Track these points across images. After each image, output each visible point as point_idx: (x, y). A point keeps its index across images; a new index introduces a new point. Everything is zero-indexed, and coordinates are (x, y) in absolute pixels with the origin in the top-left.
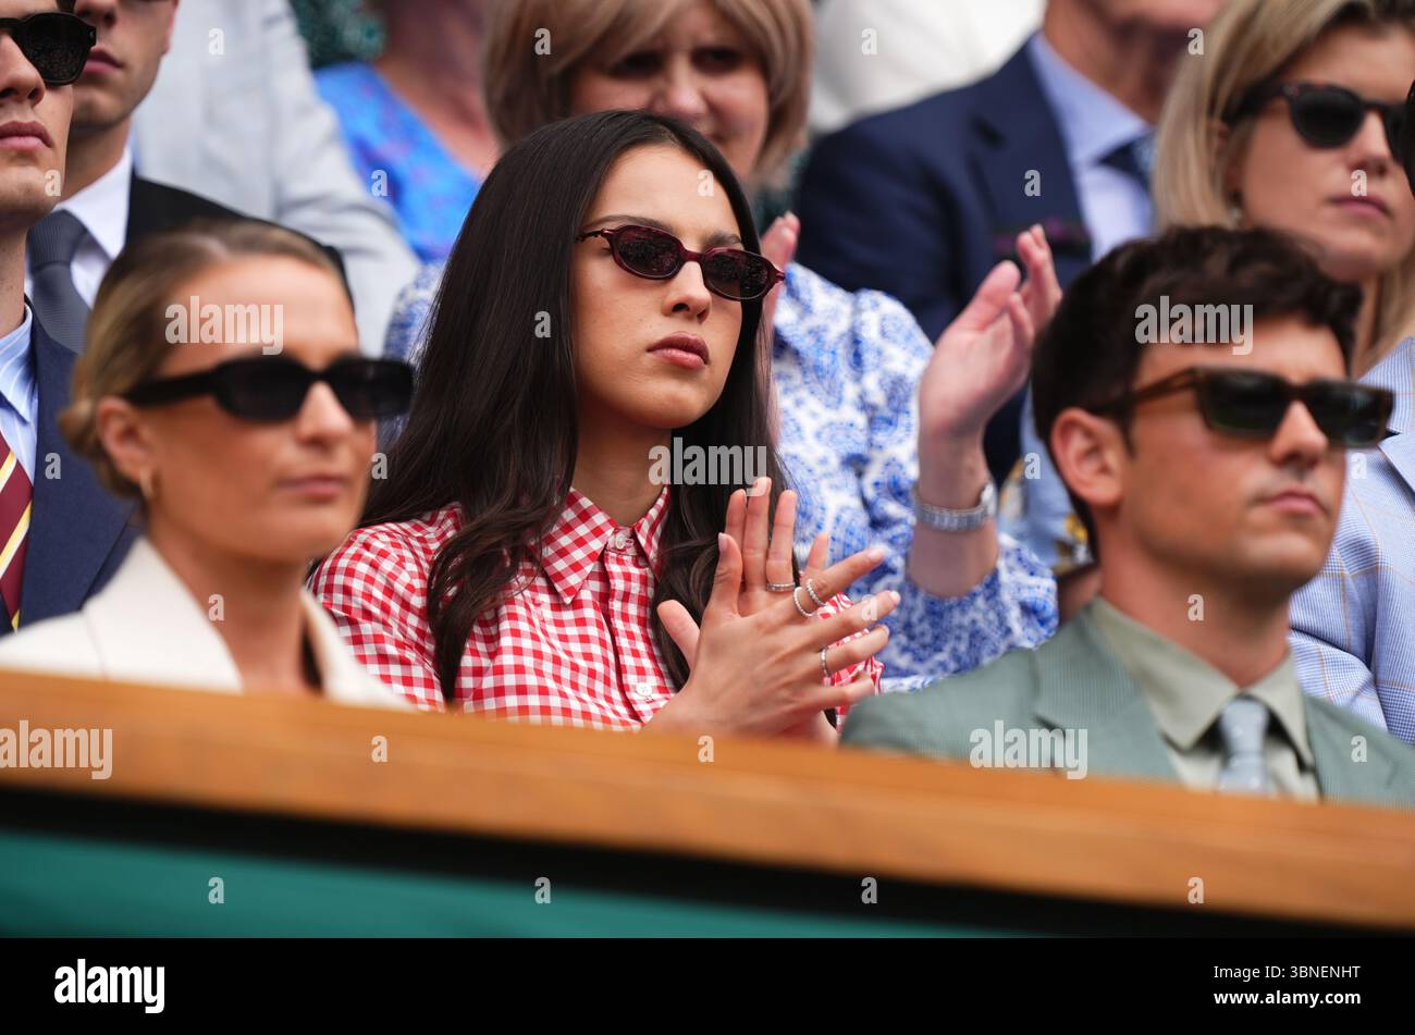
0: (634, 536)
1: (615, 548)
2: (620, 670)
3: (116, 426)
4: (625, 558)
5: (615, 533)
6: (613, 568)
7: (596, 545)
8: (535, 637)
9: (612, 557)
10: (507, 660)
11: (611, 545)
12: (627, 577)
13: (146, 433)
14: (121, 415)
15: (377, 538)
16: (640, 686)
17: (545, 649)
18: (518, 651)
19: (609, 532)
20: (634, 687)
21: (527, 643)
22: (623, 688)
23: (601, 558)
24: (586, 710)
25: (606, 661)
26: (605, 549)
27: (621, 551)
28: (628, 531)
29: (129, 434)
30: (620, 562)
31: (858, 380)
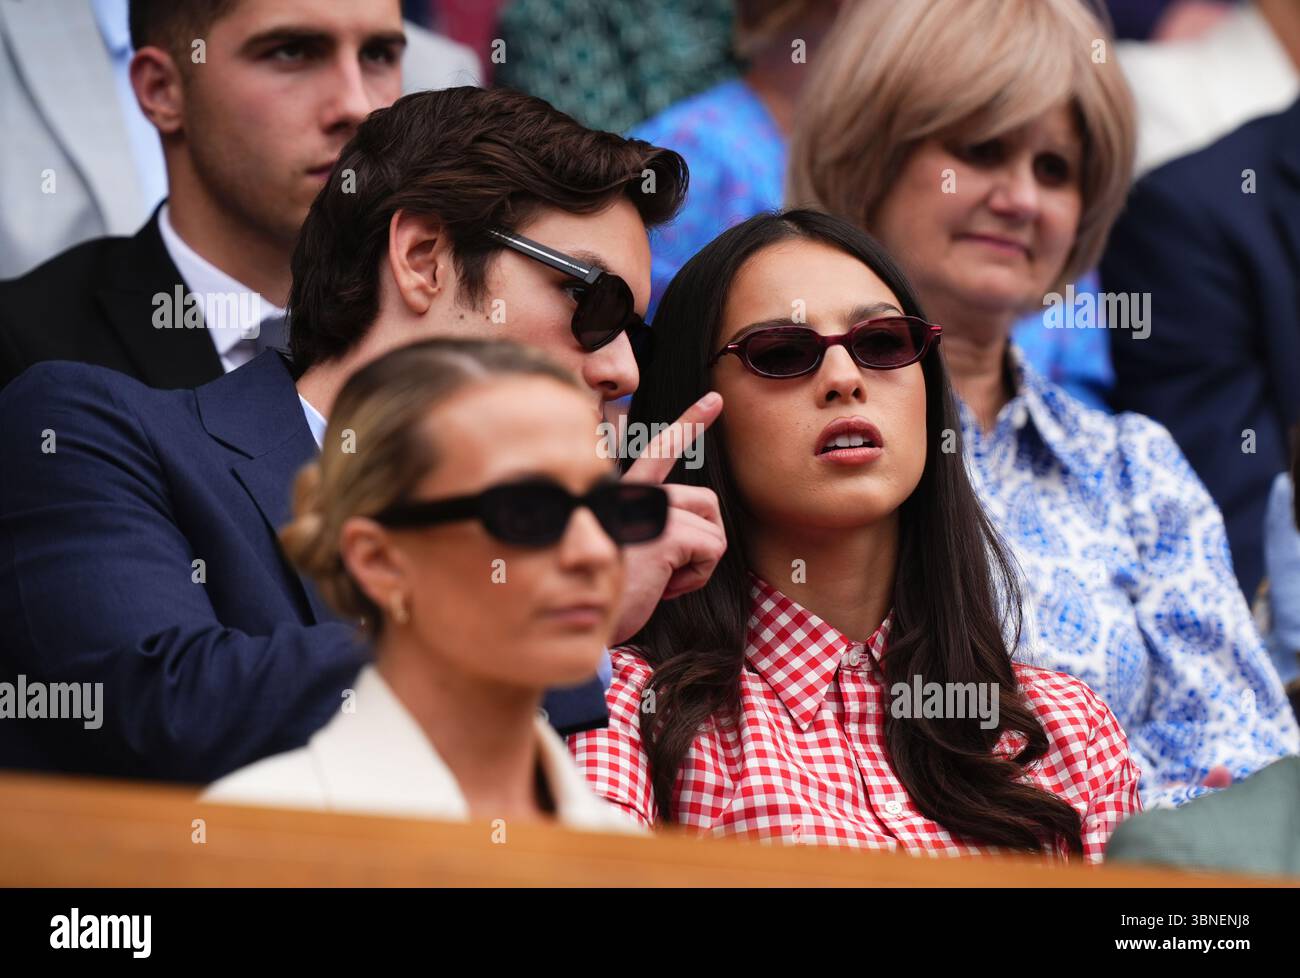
0: (868, 651)
1: (849, 666)
2: (867, 791)
3: (362, 549)
4: (860, 674)
5: (848, 650)
6: (849, 688)
7: (829, 665)
8: (780, 757)
9: (847, 675)
10: (756, 780)
11: (845, 663)
12: (862, 697)
13: (397, 555)
14: (369, 537)
15: (621, 657)
16: (889, 805)
17: (792, 769)
18: (765, 771)
19: (842, 650)
20: (884, 806)
21: (773, 763)
22: (872, 809)
23: (836, 678)
24: (840, 827)
25: (853, 781)
26: (839, 667)
27: (854, 669)
28: (862, 647)
29: (378, 557)
30: (855, 680)
31: (1126, 502)
